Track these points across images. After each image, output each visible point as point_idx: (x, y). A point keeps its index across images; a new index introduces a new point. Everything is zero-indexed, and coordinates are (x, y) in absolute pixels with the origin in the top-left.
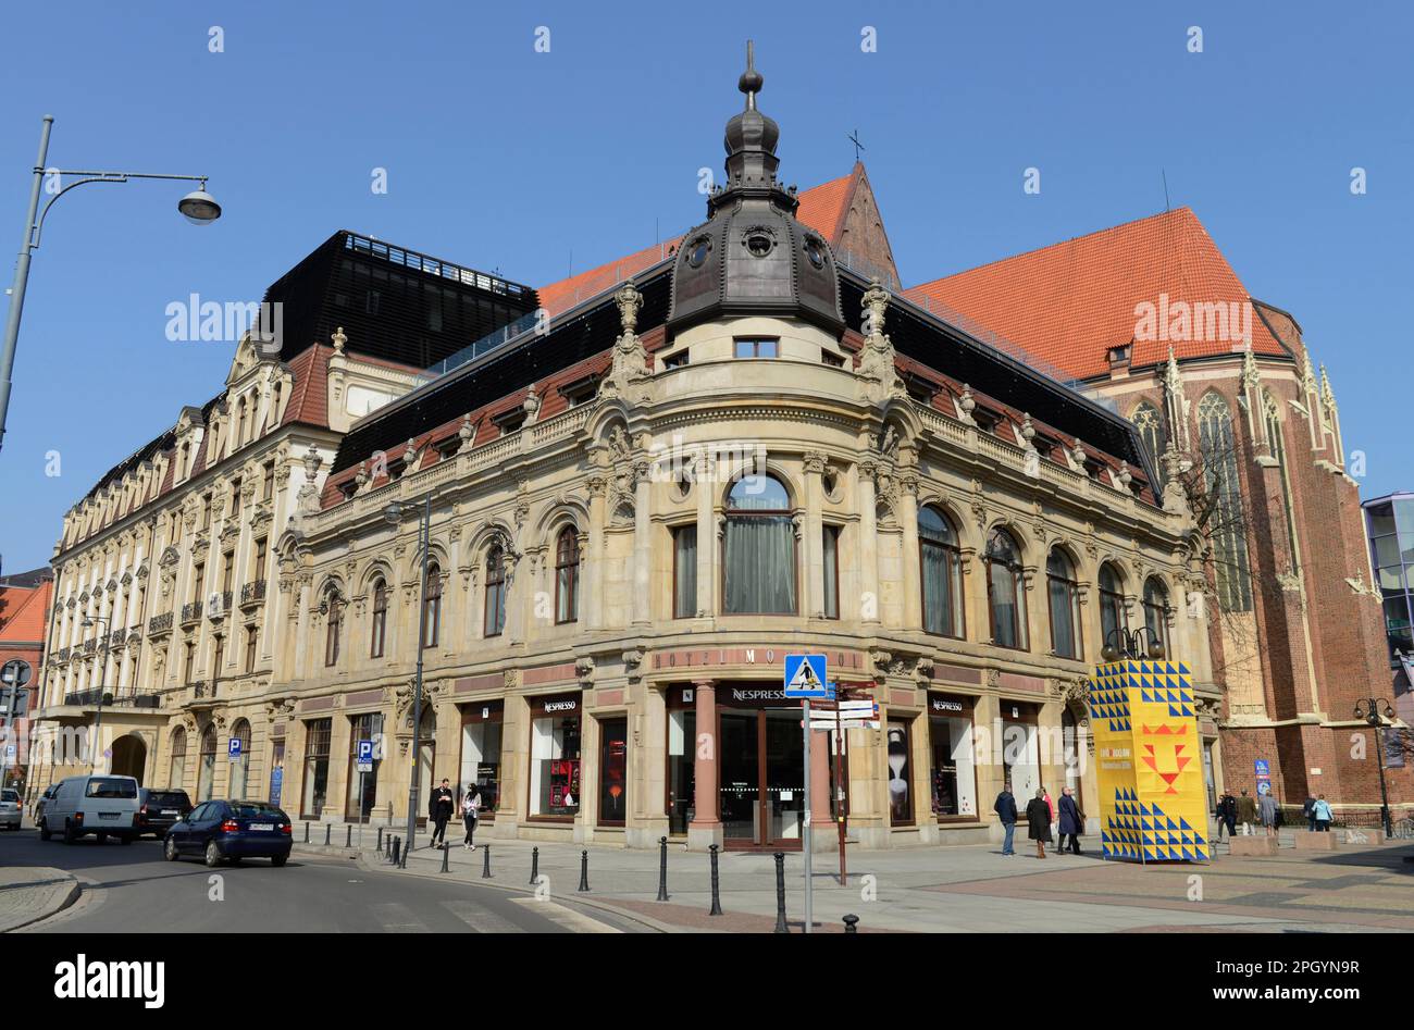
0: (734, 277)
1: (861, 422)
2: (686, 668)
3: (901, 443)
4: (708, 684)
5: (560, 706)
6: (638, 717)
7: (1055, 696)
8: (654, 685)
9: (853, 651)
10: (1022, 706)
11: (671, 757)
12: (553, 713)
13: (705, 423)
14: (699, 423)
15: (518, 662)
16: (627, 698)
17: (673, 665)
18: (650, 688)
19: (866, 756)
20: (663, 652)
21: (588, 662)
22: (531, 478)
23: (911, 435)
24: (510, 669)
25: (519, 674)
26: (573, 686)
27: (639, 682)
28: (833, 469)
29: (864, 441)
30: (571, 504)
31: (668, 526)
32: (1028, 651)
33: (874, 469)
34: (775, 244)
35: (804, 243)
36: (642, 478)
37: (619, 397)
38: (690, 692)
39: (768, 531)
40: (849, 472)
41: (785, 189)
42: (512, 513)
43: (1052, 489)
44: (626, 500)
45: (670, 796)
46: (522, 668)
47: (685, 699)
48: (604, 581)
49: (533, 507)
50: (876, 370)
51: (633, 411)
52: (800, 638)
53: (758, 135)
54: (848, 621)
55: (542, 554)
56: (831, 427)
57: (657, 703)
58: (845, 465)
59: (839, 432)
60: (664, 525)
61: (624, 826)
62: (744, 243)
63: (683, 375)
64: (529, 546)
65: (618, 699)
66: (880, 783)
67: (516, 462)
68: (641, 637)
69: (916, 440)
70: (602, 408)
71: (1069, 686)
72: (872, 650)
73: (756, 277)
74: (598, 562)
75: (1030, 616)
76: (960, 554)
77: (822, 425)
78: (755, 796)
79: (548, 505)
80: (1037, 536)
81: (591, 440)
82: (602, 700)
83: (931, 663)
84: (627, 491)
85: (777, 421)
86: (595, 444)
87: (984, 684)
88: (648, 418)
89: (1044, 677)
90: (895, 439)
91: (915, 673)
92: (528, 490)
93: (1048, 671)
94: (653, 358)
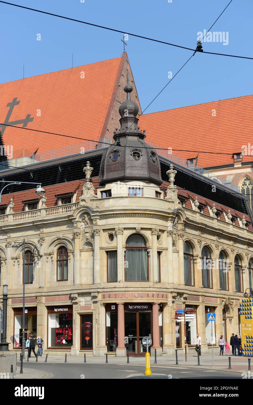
0: (128, 167)
1: (169, 217)
2: (114, 299)
3: (179, 222)
4: (122, 304)
5: (61, 310)
6: (97, 314)
7: (221, 304)
8: (102, 304)
9: (166, 293)
10: (210, 307)
11: (107, 327)
12: (58, 312)
13: (120, 217)
14: (118, 217)
15: (43, 294)
16: (92, 308)
17: (109, 298)
18: (101, 305)
19: (169, 327)
20: (106, 293)
21: (76, 295)
22: (46, 228)
23: (182, 220)
24: (40, 296)
25: (44, 298)
26: (69, 303)
27: (97, 303)
28: (160, 233)
29: (169, 224)
30: (64, 239)
31: (105, 251)
32: (212, 288)
33: (172, 233)
34: (142, 155)
35: (150, 154)
36: (97, 234)
37: (88, 206)
38: (114, 306)
39: (139, 254)
40: (164, 234)
41: (142, 132)
42: (37, 239)
43: (221, 231)
44: (89, 241)
45: (107, 340)
46: (44, 296)
47: (112, 308)
48: (81, 268)
49: (46, 239)
50: (172, 198)
51: (93, 212)
52: (151, 289)
53: (133, 111)
54: (164, 283)
55: (51, 256)
56: (160, 219)
57: (103, 309)
58: (162, 231)
59: (162, 221)
60: (104, 251)
61: (92, 349)
62: (131, 155)
63: (111, 200)
64: (46, 252)
65: (89, 308)
66: (173, 335)
67: (41, 222)
68: (98, 288)
69: (184, 221)
70: (80, 208)
71: (225, 300)
72: (171, 292)
73: (136, 167)
74: (78, 262)
75: (213, 276)
76: (193, 257)
77: (157, 219)
78: (136, 339)
79: (54, 238)
80: (216, 248)
81: (75, 219)
82: (82, 308)
83: (187, 296)
84: (89, 237)
85: (144, 218)
86: (76, 220)
87: (200, 301)
88: (99, 214)
89: (217, 297)
90: (178, 221)
91: (182, 299)
92: (44, 232)
93: (219, 296)
94: (96, 191)
